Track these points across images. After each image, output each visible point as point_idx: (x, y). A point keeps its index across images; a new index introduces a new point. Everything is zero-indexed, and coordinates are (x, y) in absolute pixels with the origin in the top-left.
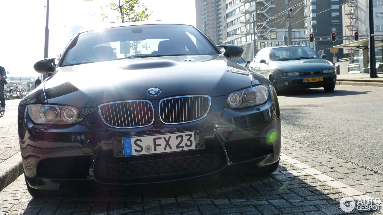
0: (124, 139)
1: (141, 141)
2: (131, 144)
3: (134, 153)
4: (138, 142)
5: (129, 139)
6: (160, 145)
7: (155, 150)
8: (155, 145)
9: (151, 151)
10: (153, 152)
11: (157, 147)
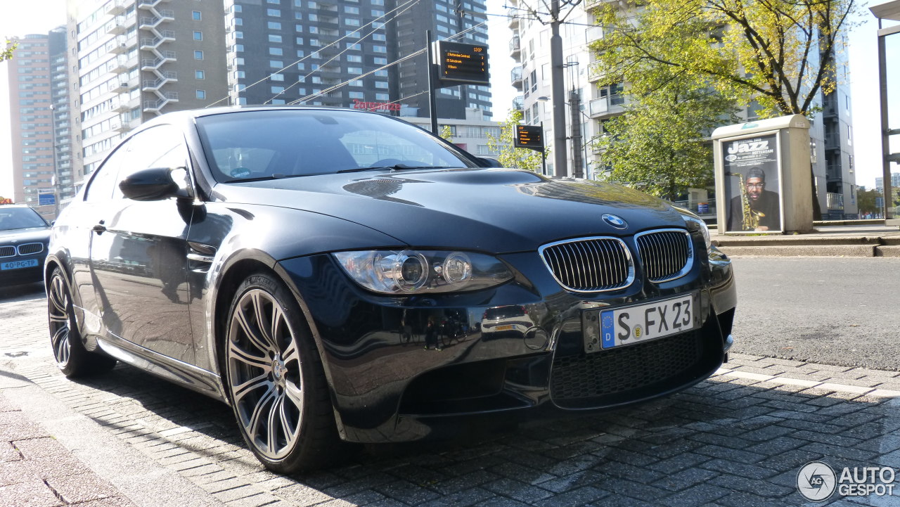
0: (603, 314)
1: (627, 315)
2: (613, 323)
3: (618, 342)
4: (624, 320)
5: (609, 313)
6: (653, 323)
7: (647, 333)
8: (649, 323)
9: (641, 336)
10: (644, 338)
11: (650, 327)
